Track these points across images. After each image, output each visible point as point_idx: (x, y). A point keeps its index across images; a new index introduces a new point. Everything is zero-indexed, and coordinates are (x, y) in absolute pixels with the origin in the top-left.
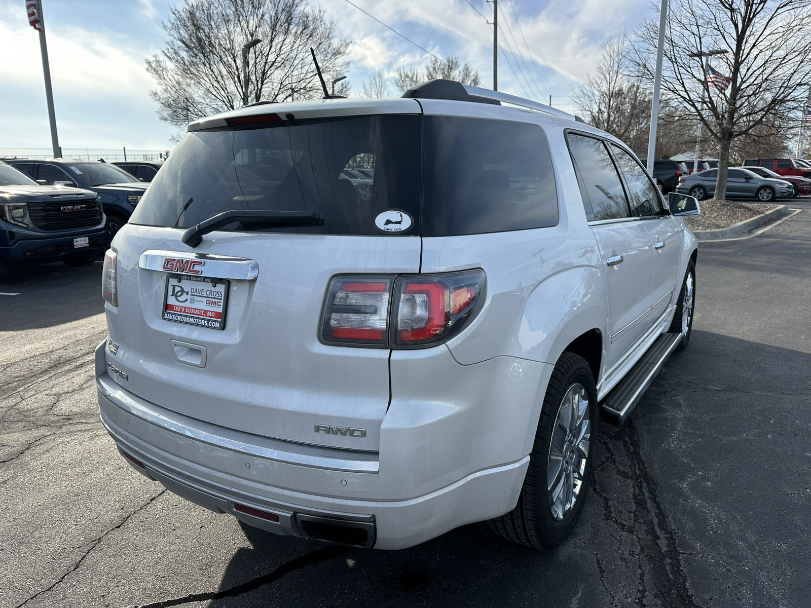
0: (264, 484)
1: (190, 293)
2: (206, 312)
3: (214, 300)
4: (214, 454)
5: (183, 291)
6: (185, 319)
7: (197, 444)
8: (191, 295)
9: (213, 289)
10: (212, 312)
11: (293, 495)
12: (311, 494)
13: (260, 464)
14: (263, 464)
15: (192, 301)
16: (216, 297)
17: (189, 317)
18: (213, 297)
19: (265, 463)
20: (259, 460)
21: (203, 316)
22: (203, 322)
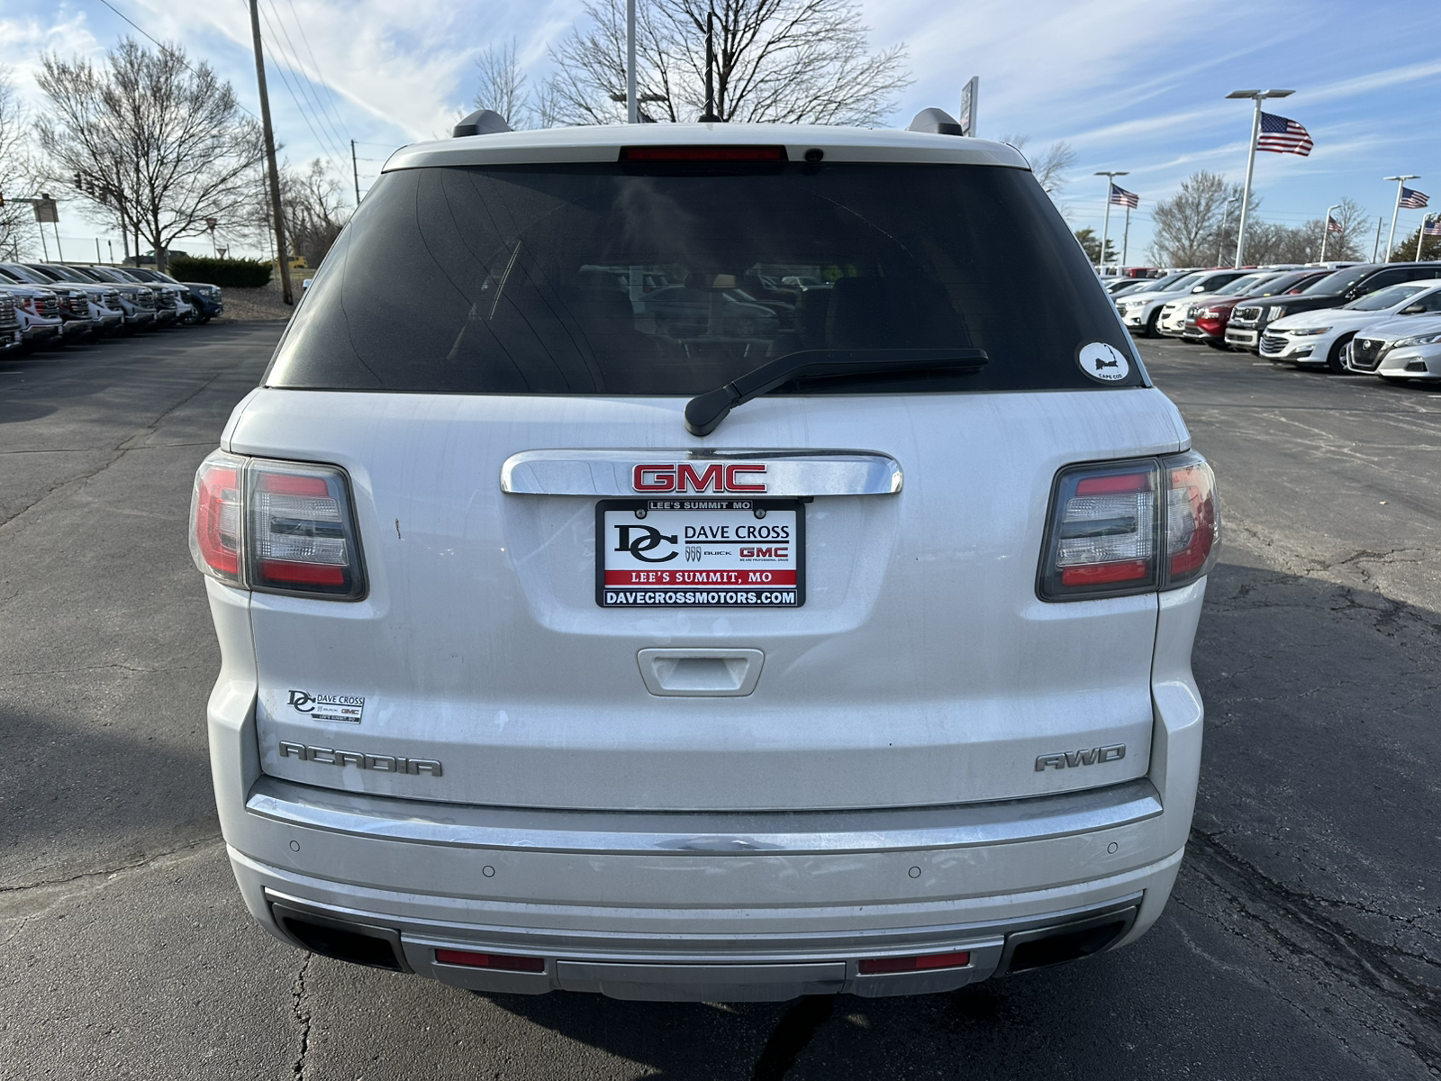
0: (946, 900)
1: (682, 539)
2: (743, 575)
3: (764, 547)
4: (823, 872)
5: (655, 537)
6: (680, 598)
7: (771, 862)
8: (687, 542)
9: (758, 524)
10: (762, 572)
11: (1014, 902)
12: (1046, 889)
13: (946, 861)
14: (954, 859)
15: (693, 556)
16: (770, 539)
17: (694, 591)
18: (759, 539)
19: (956, 855)
20: (944, 855)
21: (736, 583)
22: (741, 597)
